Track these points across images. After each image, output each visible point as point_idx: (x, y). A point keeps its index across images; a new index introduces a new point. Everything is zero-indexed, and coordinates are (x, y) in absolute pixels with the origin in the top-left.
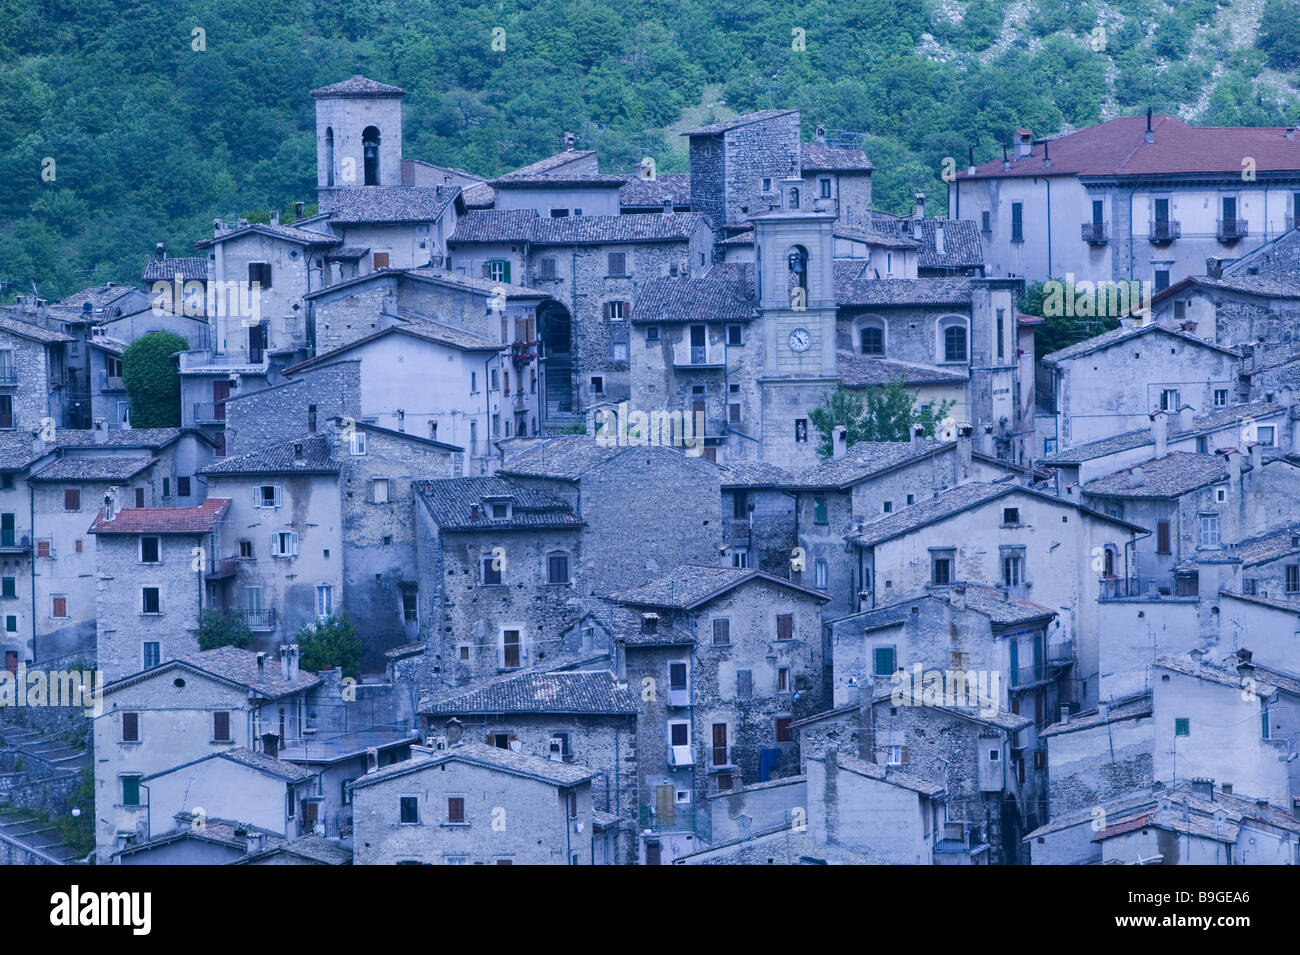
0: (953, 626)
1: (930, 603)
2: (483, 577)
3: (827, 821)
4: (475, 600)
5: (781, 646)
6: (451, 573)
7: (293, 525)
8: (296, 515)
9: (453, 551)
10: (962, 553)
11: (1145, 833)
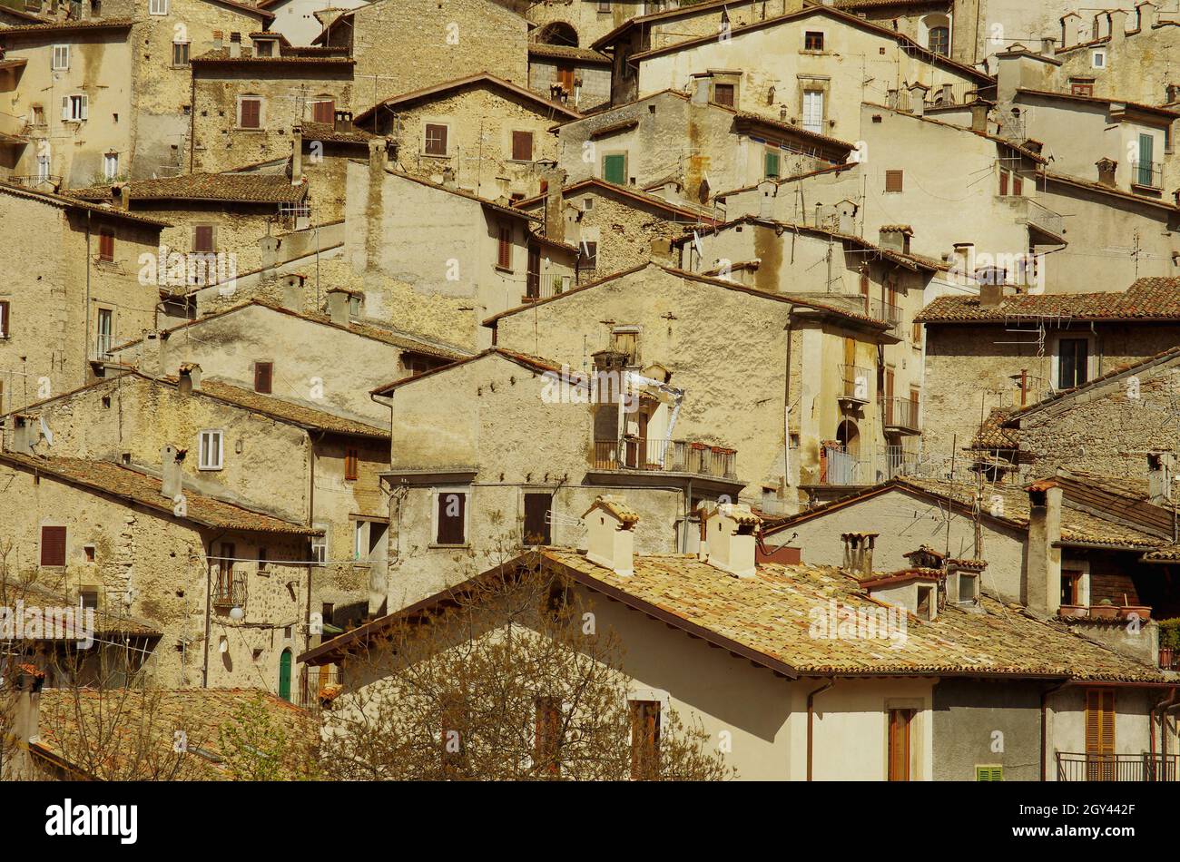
0: (694, 126)
1: (669, 100)
2: (239, 120)
3: (368, 241)
4: (229, 146)
5: (517, 167)
6: (204, 114)
7: (84, 88)
8: (87, 77)
9: (208, 90)
10: (749, 78)
11: (739, 230)
